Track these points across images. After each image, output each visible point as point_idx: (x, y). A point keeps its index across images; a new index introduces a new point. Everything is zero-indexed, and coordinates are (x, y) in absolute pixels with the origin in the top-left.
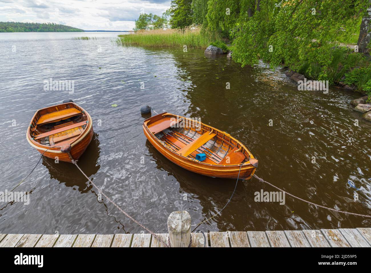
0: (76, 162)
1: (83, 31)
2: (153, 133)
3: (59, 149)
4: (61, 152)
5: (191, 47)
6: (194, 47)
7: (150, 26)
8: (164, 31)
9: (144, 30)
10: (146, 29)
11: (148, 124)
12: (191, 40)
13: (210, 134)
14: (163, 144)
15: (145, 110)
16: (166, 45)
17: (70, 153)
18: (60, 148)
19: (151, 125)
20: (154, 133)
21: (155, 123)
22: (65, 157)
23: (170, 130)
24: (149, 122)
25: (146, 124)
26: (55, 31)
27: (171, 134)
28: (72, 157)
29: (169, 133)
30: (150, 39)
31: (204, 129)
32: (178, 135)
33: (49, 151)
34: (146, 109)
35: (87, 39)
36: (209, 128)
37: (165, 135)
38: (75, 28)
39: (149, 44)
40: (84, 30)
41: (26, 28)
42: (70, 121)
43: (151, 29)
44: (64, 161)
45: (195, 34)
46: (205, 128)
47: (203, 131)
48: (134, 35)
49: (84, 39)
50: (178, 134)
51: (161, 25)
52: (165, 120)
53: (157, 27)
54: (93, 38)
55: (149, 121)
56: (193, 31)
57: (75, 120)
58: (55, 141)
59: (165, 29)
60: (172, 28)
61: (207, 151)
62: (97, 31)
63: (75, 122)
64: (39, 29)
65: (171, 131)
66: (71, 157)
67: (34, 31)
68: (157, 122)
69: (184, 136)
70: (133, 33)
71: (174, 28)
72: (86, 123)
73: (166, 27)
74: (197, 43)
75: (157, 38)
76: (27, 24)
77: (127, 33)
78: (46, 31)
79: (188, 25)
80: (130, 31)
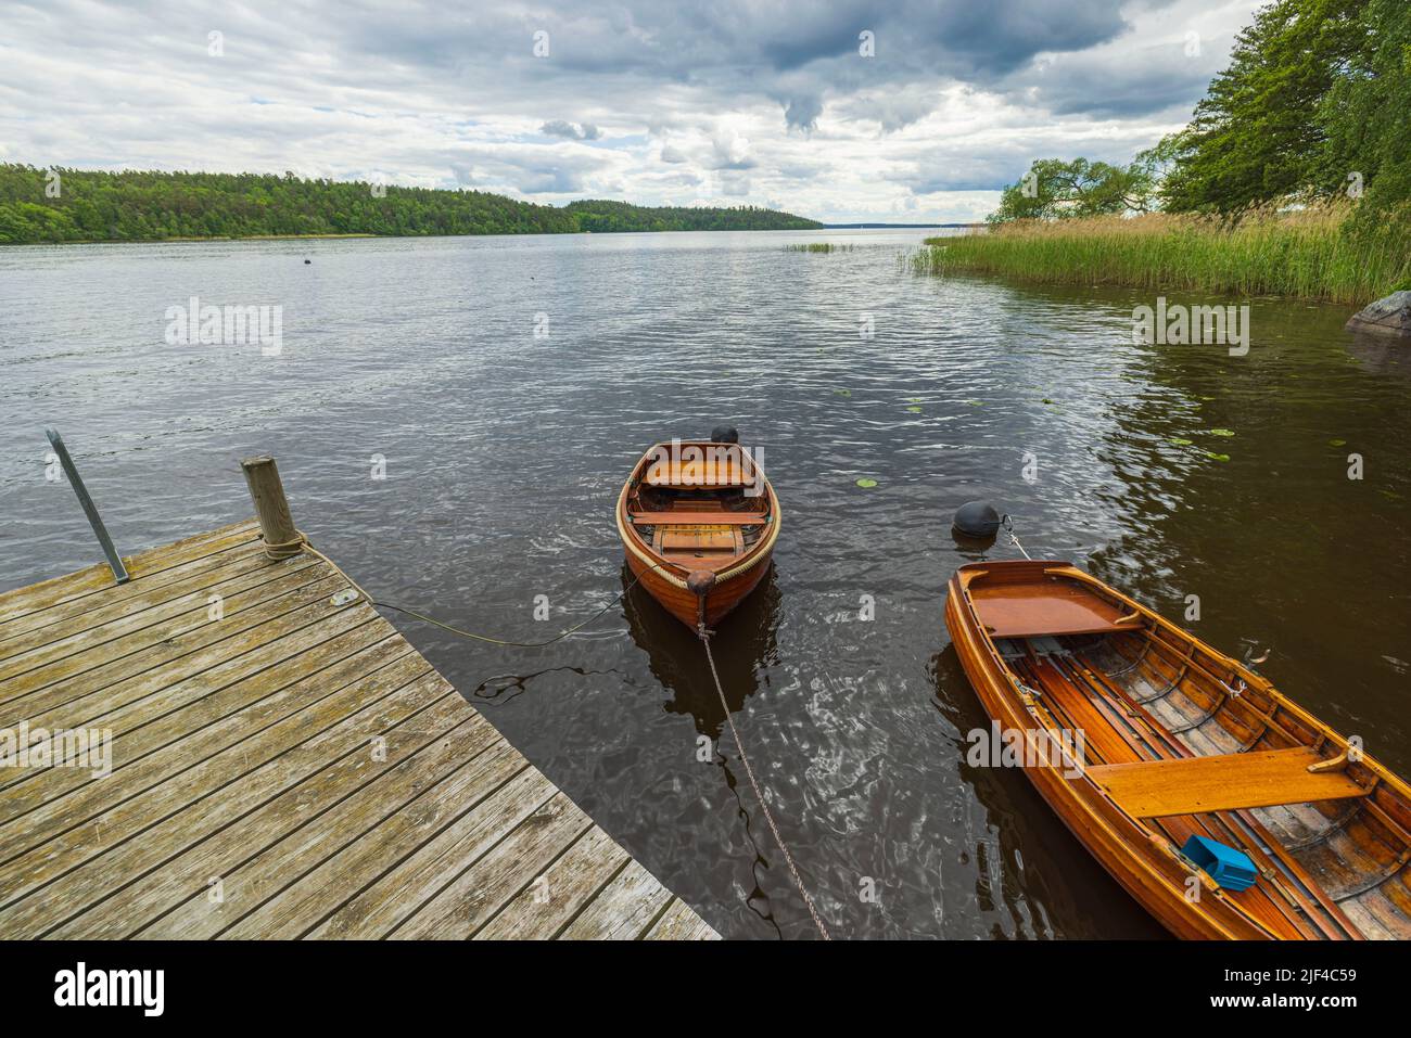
0: (710, 635)
1: (820, 226)
2: (990, 630)
3: (684, 575)
4: (686, 587)
5: (1262, 292)
6: (1280, 293)
7: (1061, 206)
8: (1125, 222)
9: (1030, 221)
10: (1042, 217)
11: (974, 584)
12: (1267, 262)
13: (1318, 772)
14: (1027, 699)
15: (973, 522)
16: (1120, 280)
17: (706, 599)
18: (688, 574)
19: (983, 592)
20: (993, 630)
21: (1005, 590)
22: (688, 604)
23: (1064, 647)
24: (982, 577)
25: (965, 579)
26: (748, 229)
27: (1065, 664)
28: (705, 615)
29: (1052, 656)
30: (1052, 252)
31: (1277, 727)
32: (1097, 686)
33: (658, 569)
34: (983, 518)
35: (826, 249)
36: (1316, 733)
37: (1030, 656)
38: (801, 219)
39: (1039, 271)
40: (824, 223)
41: (690, 220)
42: (715, 499)
43: (1064, 215)
44: (677, 614)
45: (1303, 233)
46: (1285, 719)
47: (1268, 729)
48: (986, 238)
49: (816, 249)
50: (1097, 679)
51: (1119, 198)
52: (1054, 594)
53: (1094, 210)
54: (844, 248)
55: (980, 573)
56: (1292, 221)
57: (728, 499)
58: (665, 545)
59: (1129, 214)
60: (1170, 210)
61: (1266, 851)
62: (866, 226)
63: (727, 508)
64: (715, 224)
65: (1067, 653)
66: (700, 613)
67: (704, 229)
68: (1013, 589)
69: (1129, 701)
70: (984, 231)
71: (1183, 209)
72: (763, 522)
73: (1138, 206)
74: (1302, 276)
75: (1081, 251)
76: (695, 211)
77: (961, 233)
78: (729, 229)
79: (1269, 196)
80: (972, 226)
